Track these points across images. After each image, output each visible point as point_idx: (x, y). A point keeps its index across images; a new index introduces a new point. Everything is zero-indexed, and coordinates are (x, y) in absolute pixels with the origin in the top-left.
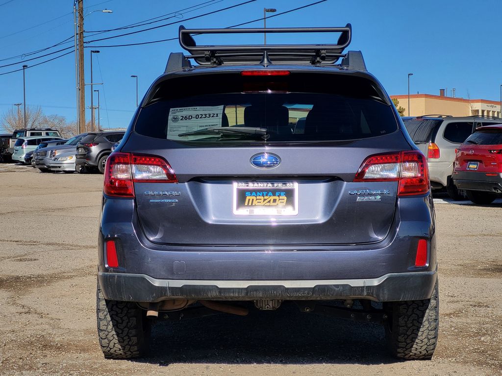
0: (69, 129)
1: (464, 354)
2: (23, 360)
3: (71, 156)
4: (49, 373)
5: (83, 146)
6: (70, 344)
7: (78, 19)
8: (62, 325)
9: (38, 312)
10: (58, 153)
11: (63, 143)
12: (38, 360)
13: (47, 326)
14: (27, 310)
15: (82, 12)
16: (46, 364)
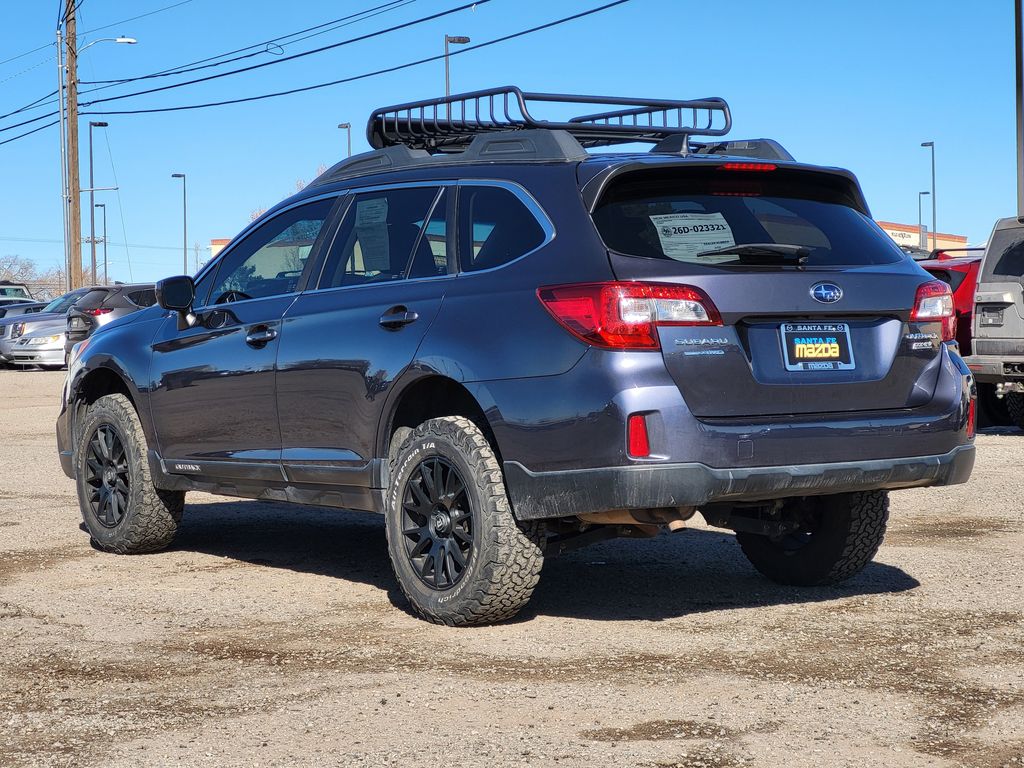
0: (43, 285)
1: (871, 674)
2: (23, 695)
3: (55, 334)
4: (79, 715)
5: (79, 313)
6: (110, 668)
7: (66, 57)
8: (88, 635)
9: (37, 613)
10: (28, 329)
11: (38, 308)
12: (53, 693)
13: (60, 639)
14: (14, 611)
15: (74, 42)
16: (69, 700)
